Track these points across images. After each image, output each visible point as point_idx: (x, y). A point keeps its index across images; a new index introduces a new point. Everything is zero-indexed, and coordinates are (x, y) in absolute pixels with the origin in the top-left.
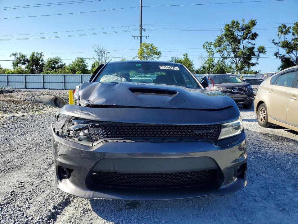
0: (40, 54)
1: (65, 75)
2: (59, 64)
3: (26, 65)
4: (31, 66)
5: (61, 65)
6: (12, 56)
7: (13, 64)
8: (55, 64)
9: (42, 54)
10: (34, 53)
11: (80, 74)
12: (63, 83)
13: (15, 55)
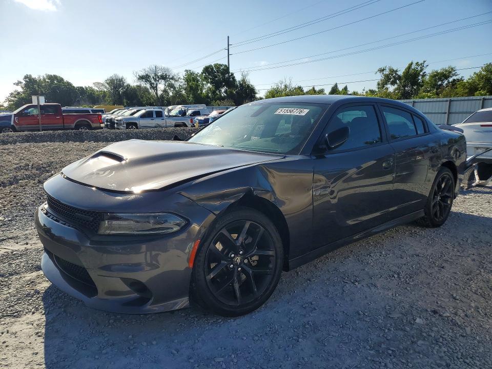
0: (421, 64)
1: (452, 99)
2: (451, 80)
3: (396, 86)
4: (403, 86)
5: (454, 80)
6: (378, 73)
7: (379, 84)
8: (442, 81)
9: (425, 64)
10: (412, 63)
11: (482, 95)
12: (446, 113)
13: (383, 70)
